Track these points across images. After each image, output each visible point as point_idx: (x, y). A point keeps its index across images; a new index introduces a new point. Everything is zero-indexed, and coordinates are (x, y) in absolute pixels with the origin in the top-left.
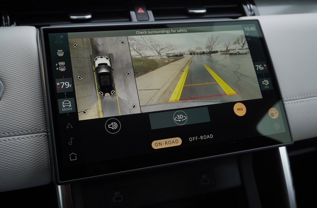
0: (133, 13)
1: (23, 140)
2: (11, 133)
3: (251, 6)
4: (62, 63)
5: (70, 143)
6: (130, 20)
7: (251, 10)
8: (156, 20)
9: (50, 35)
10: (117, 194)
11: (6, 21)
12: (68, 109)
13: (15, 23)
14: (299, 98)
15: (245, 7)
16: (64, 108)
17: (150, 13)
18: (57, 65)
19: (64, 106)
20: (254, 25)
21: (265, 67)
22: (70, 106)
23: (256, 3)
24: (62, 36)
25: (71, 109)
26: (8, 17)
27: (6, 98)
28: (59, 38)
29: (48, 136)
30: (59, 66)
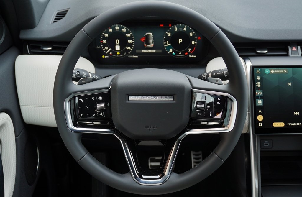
4: (259, 83)
9: (254, 69)
10: (266, 142)
18: (257, 83)
19: (258, 103)
22: (261, 103)
24: (259, 70)
25: (261, 104)
30: (257, 84)
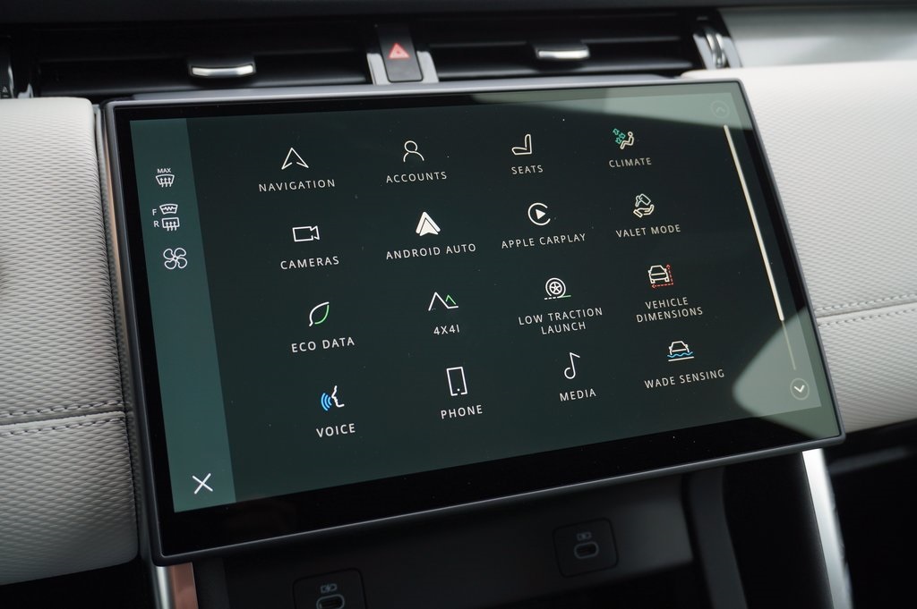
0: (374, 60)
1: (54, 432)
2: (20, 412)
3: (719, 37)
4: (170, 208)
6: (369, 80)
7: (718, 52)
8: (442, 80)
10: (329, 588)
11: (4, 83)
13: (29, 88)
14: (858, 307)
15: (700, 42)
17: (426, 58)
18: (154, 211)
20: (729, 95)
23: (731, 30)
26: (10, 71)
29: (127, 420)
30: (159, 216)
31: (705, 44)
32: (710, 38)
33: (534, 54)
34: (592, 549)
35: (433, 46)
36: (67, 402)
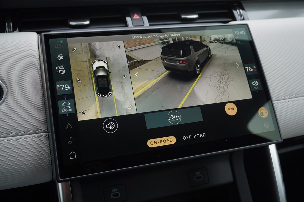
0: (128, 19)
1: (25, 139)
2: (14, 133)
3: (241, 11)
4: (62, 67)
5: (70, 142)
6: (127, 26)
7: (241, 15)
8: (150, 25)
9: (50, 40)
10: (115, 190)
11: (9, 27)
12: (68, 110)
13: (17, 30)
14: (287, 98)
15: (235, 12)
16: (63, 109)
17: (145, 19)
20: (244, 29)
21: (254, 69)
22: (70, 107)
23: (245, 8)
24: (61, 41)
25: (71, 110)
26: (11, 24)
27: (10, 100)
28: (59, 43)
29: (49, 136)
30: (58, 69)
31: (236, 13)
32: (238, 11)
33: (180, 17)
34: (200, 178)
35: (147, 14)
36: (29, 130)
